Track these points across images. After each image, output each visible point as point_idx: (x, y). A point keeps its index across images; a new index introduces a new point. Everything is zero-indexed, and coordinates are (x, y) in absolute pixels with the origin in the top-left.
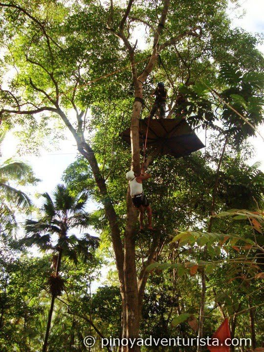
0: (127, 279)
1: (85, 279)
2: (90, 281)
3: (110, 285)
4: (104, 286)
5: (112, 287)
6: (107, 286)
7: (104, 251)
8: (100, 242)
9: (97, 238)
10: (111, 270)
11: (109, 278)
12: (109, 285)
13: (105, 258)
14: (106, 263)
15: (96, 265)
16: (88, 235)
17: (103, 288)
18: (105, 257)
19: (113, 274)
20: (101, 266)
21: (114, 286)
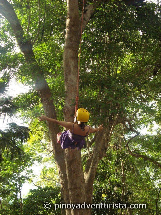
0: (71, 172)
1: (14, 181)
2: (20, 183)
3: (45, 186)
4: (36, 188)
5: (46, 189)
6: (40, 188)
7: (35, 144)
8: (30, 133)
9: (26, 128)
10: (45, 167)
11: (44, 178)
12: (43, 186)
13: (38, 154)
14: (39, 160)
15: (25, 162)
16: (14, 125)
17: (35, 190)
18: (37, 152)
19: (48, 172)
20: (32, 163)
21: (49, 186)
